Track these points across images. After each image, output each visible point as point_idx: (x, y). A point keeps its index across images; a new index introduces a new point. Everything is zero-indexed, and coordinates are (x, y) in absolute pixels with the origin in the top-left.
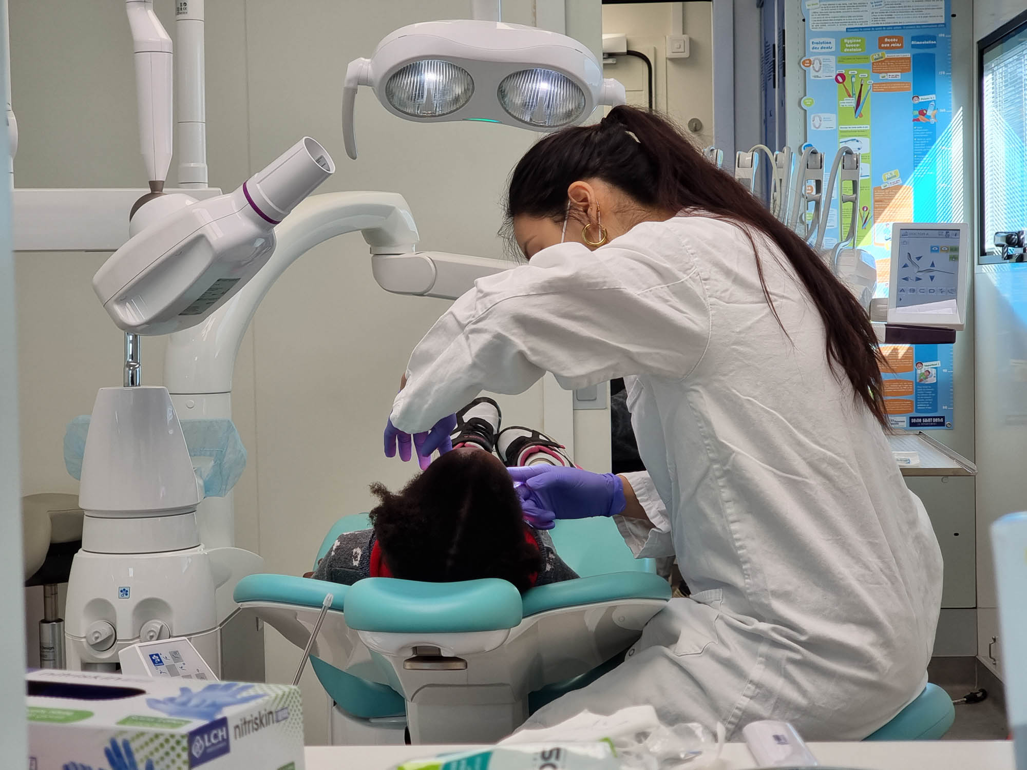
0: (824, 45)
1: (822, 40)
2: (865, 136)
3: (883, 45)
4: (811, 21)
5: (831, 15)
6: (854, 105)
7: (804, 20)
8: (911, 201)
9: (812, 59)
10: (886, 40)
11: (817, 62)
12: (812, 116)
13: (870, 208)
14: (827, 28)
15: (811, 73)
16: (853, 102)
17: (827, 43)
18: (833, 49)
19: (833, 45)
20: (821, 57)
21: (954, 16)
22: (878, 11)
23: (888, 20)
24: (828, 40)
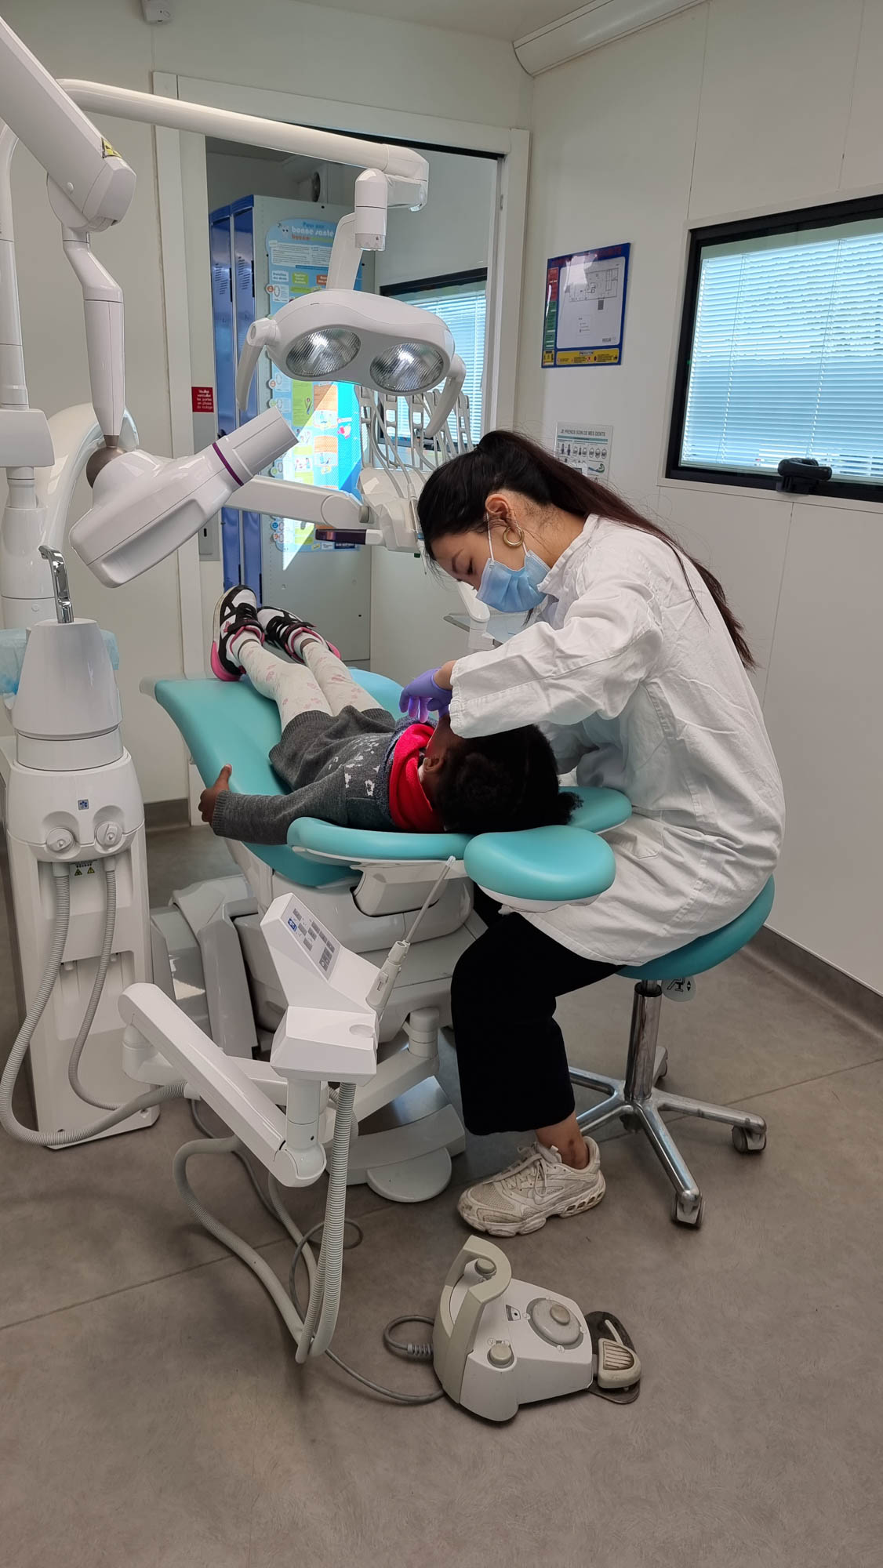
0: (282, 277)
1: (280, 272)
3: (319, 281)
4: (272, 256)
5: (287, 254)
7: (267, 255)
8: (337, 397)
9: (273, 286)
10: (321, 278)
11: (277, 289)
13: (312, 399)
14: (283, 264)
15: (273, 298)
17: (283, 275)
18: (287, 280)
19: (287, 277)
20: (279, 285)
22: (315, 254)
23: (322, 263)
24: (284, 273)
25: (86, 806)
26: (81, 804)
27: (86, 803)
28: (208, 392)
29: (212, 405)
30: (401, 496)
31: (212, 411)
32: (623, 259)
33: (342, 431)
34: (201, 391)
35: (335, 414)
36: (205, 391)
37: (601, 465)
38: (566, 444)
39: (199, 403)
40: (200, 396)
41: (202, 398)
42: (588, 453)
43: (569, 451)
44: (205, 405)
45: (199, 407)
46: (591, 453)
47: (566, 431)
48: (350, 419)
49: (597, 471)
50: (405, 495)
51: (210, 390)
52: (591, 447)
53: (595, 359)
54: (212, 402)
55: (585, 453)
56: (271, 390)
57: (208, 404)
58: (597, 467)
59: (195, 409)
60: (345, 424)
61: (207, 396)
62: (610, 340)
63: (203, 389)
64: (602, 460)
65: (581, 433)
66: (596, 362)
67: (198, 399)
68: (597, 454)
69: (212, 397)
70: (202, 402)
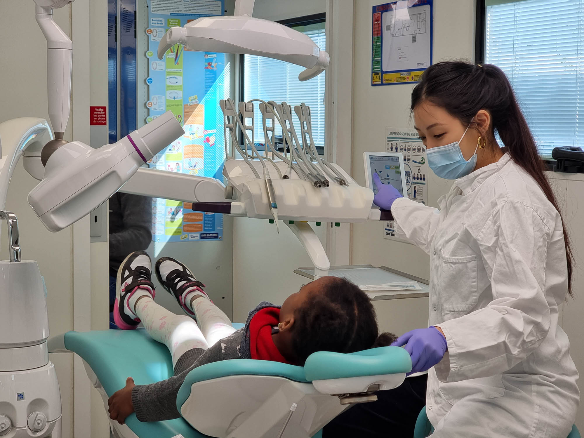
0: (158, 22)
1: (157, 19)
2: (180, 75)
4: (151, 7)
5: (162, 5)
6: (174, 57)
7: (147, 7)
8: (203, 113)
9: (152, 29)
11: (154, 31)
12: (152, 62)
13: (182, 116)
14: (160, 12)
15: (152, 38)
16: (173, 56)
17: (160, 21)
18: (164, 25)
19: (163, 22)
20: (157, 29)
21: (226, 11)
22: (187, 5)
23: (192, 11)
24: (161, 19)
25: (22, 398)
26: (19, 396)
27: (22, 396)
28: (102, 110)
29: (105, 120)
30: (258, 177)
31: (105, 124)
32: (428, 7)
33: (208, 140)
34: (97, 110)
35: (202, 127)
36: (100, 110)
37: (423, 158)
38: (394, 143)
39: (95, 119)
40: (96, 113)
41: (97, 114)
42: (412, 149)
43: (396, 149)
44: (100, 120)
45: (95, 122)
46: (414, 150)
47: (394, 133)
48: (214, 131)
49: (420, 163)
50: (261, 176)
51: (104, 108)
52: (413, 144)
53: (412, 78)
54: (105, 117)
55: (409, 150)
56: (149, 109)
57: (102, 119)
58: (419, 159)
59: (92, 123)
60: (211, 135)
61: (102, 113)
62: (423, 64)
63: (98, 108)
64: (423, 155)
65: (405, 134)
66: (413, 81)
67: (95, 116)
68: (419, 150)
69: (105, 114)
70: (97, 117)
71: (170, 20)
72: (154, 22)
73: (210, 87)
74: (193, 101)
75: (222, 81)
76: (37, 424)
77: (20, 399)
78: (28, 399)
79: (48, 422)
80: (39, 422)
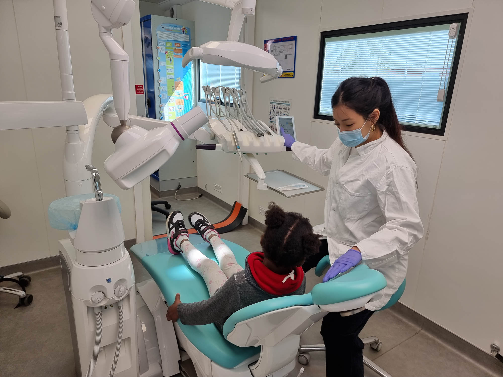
0: (162, 44)
1: (161, 42)
2: (173, 68)
3: (176, 45)
4: (159, 36)
5: (164, 35)
6: (170, 60)
7: (157, 36)
8: (183, 85)
9: (159, 47)
12: (160, 62)
13: (174, 86)
14: (162, 39)
15: (159, 51)
16: (169, 59)
17: (163, 43)
18: (164, 45)
19: (164, 44)
20: (162, 47)
21: (191, 40)
22: (174, 36)
23: (177, 39)
24: (163, 42)
25: (110, 281)
26: (108, 281)
27: (110, 280)
28: (141, 87)
29: (143, 92)
31: (143, 94)
32: (294, 41)
33: (185, 97)
34: (138, 87)
35: (183, 91)
36: (140, 87)
37: (288, 113)
38: (273, 105)
39: (138, 91)
40: (138, 88)
41: (139, 89)
42: (282, 109)
43: (275, 108)
44: (140, 92)
45: (138, 92)
46: (284, 109)
47: (274, 101)
48: (188, 93)
49: (286, 115)
51: (142, 86)
52: (284, 106)
53: (284, 76)
54: (143, 90)
55: (281, 109)
56: (159, 83)
57: (142, 91)
58: (286, 113)
59: (137, 93)
60: (187, 95)
61: (141, 88)
62: (290, 69)
63: (139, 86)
64: (288, 111)
65: (279, 101)
66: (284, 77)
67: (138, 90)
68: (286, 109)
69: (143, 89)
70: (139, 90)
71: (167, 43)
72: (160, 43)
73: (186, 74)
74: (178, 80)
75: (190, 71)
76: (120, 294)
77: (108, 282)
78: (114, 281)
79: (127, 289)
80: (122, 293)
